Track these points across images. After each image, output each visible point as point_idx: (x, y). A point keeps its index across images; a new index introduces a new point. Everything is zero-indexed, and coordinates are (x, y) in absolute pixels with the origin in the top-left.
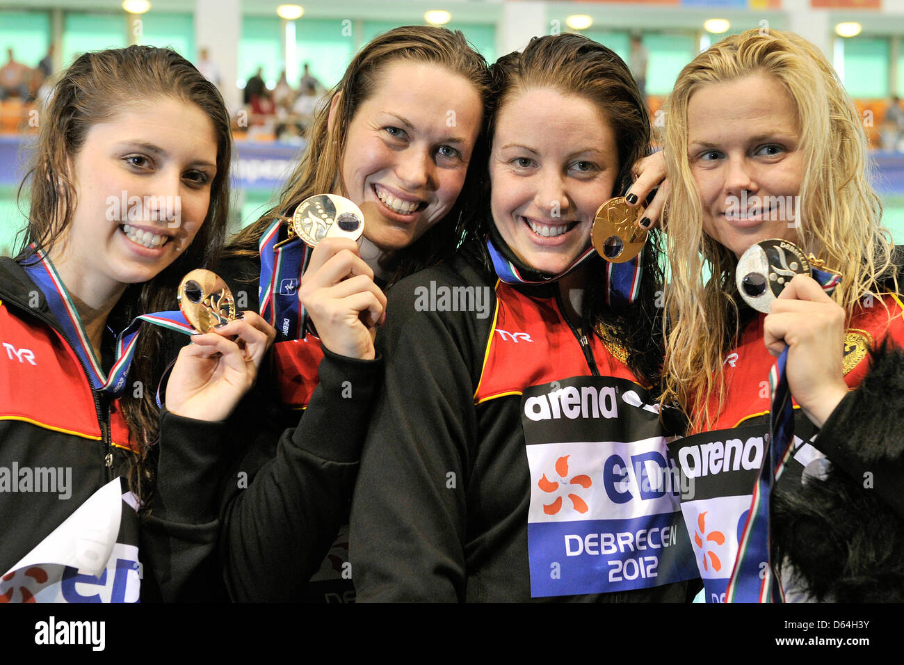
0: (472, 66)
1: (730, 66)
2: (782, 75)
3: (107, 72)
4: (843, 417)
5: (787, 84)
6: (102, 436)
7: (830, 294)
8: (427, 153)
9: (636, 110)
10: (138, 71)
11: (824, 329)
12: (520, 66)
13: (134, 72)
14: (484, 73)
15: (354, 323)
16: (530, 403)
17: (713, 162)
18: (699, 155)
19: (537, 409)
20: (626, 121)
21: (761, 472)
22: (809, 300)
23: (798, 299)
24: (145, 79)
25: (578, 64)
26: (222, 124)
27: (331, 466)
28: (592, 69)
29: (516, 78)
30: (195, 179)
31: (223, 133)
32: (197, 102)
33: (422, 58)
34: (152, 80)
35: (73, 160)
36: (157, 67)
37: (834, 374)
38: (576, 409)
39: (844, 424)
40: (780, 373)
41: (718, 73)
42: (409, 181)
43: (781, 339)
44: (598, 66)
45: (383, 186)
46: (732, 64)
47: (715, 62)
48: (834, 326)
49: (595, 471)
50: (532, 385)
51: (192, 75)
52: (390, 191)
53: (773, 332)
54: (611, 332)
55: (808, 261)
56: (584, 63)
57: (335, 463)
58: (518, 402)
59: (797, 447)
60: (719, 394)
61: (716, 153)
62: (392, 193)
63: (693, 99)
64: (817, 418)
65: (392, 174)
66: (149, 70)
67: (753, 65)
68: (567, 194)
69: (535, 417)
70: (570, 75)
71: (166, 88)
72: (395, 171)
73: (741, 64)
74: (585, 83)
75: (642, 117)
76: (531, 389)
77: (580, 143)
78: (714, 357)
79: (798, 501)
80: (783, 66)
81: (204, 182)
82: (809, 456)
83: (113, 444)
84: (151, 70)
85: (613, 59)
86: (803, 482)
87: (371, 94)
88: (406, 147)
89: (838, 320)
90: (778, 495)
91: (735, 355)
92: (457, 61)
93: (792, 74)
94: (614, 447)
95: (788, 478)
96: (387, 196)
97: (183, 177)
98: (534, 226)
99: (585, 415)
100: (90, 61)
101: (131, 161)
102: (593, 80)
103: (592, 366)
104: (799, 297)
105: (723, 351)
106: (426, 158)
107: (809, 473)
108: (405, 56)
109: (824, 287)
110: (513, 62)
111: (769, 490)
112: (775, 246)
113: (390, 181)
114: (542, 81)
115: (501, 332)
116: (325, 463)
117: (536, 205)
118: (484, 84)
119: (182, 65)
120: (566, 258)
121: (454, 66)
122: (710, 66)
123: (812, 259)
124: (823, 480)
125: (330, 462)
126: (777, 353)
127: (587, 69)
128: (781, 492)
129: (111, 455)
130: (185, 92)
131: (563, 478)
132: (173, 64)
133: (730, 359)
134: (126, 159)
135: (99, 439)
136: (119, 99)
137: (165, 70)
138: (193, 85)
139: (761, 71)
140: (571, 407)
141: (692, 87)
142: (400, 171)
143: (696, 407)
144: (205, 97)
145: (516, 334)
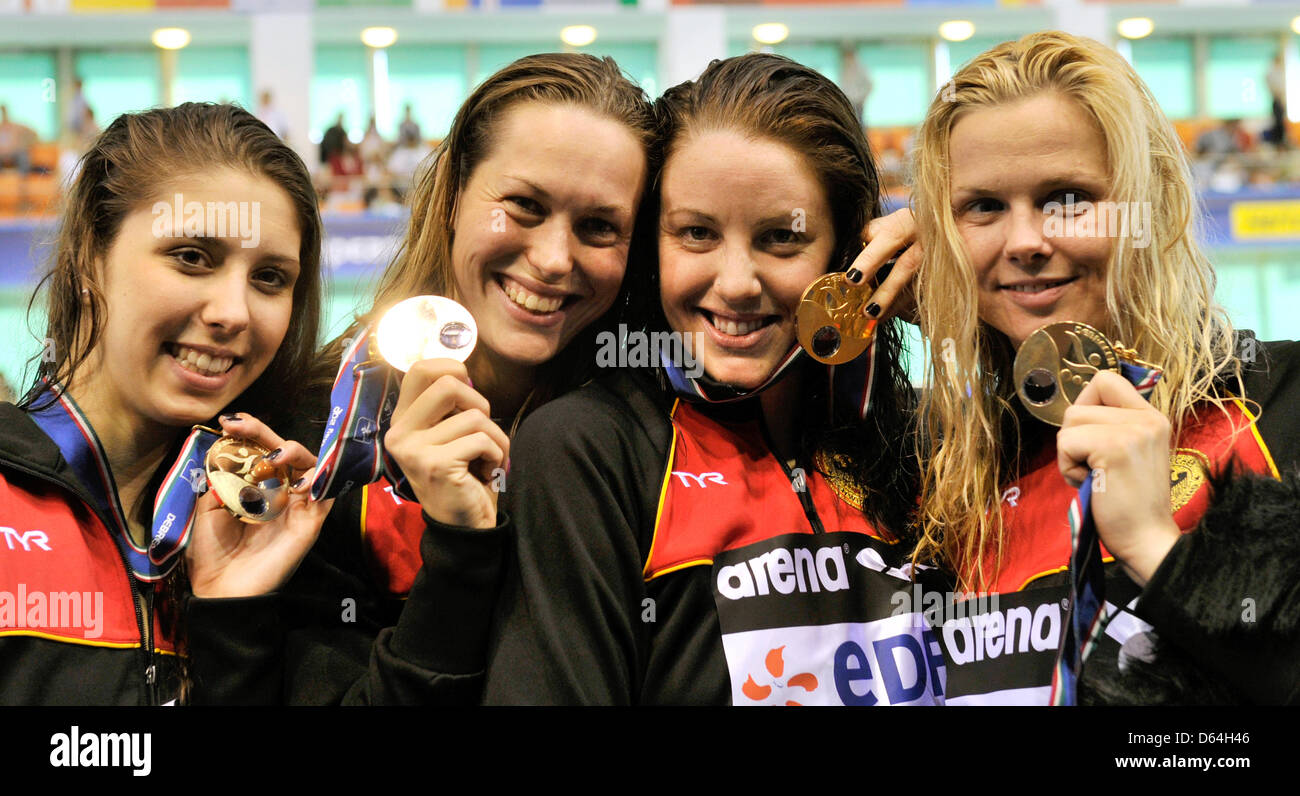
0: (629, 105)
1: (1010, 82)
2: (1083, 93)
3: (150, 140)
4: (1177, 571)
5: (1091, 107)
6: (142, 641)
7: (1147, 397)
8: (570, 229)
9: (854, 156)
10: (191, 137)
11: (1142, 447)
12: (691, 101)
13: (185, 136)
14: (644, 113)
15: (461, 478)
16: (724, 575)
17: (987, 216)
18: (968, 206)
19: (735, 582)
20: (839, 172)
21: (1061, 653)
22: (1119, 407)
23: (1102, 404)
24: (200, 146)
25: (771, 95)
26: (307, 206)
27: (444, 680)
28: (790, 101)
29: (686, 118)
30: (270, 281)
31: (309, 217)
32: (273, 175)
33: (556, 98)
34: (210, 148)
35: (104, 259)
36: (217, 130)
37: (1159, 511)
38: (790, 579)
39: (1178, 580)
40: (1084, 509)
41: (993, 92)
42: (545, 270)
43: (1082, 462)
44: (797, 98)
45: (510, 278)
46: (1012, 79)
47: (989, 77)
48: (1157, 442)
49: (821, 667)
50: (726, 549)
51: (264, 139)
52: (521, 283)
53: (1070, 453)
54: (837, 465)
55: (1114, 351)
56: (781, 93)
57: (448, 676)
58: (708, 575)
59: (1110, 614)
60: (997, 543)
61: (989, 203)
62: (524, 286)
63: (958, 129)
64: (1136, 572)
65: (523, 260)
66: (206, 135)
67: (1042, 82)
68: (759, 277)
69: (732, 594)
70: (758, 112)
71: (228, 157)
72: (526, 255)
73: (1025, 80)
74: (779, 121)
75: (863, 166)
76: (724, 556)
77: (773, 207)
78: (988, 491)
79: (1116, 694)
80: (1084, 83)
81: (283, 283)
82: (1128, 629)
83: (156, 650)
84: (209, 134)
85: (820, 87)
86: (1121, 666)
87: (489, 151)
88: (540, 222)
89: (1160, 435)
90: (1087, 685)
91: (1016, 489)
92: (605, 99)
93: (1097, 93)
94: (849, 631)
95: (1099, 660)
96: (518, 292)
97: (253, 278)
98: (716, 321)
99: (803, 589)
100: (127, 125)
101: (181, 257)
102: (790, 117)
103: (812, 515)
104: (1104, 401)
105: (1000, 484)
106: (569, 236)
107: (1129, 653)
108: (533, 97)
109: (1138, 388)
110: (683, 96)
111: (1075, 678)
112: (1067, 332)
113: (520, 270)
114: (719, 120)
115: (681, 475)
116: (435, 676)
117: (716, 293)
118: (645, 128)
119: (252, 127)
120: (761, 366)
121: (601, 105)
122: (981, 82)
123: (1120, 348)
124: (1149, 662)
125: (442, 676)
126: (1078, 483)
127: (782, 102)
128: (1091, 680)
129: (154, 667)
130: (255, 162)
131: (776, 679)
132: (238, 125)
133: (1009, 495)
134: (174, 255)
135: (138, 645)
136: (165, 174)
137: (226, 132)
138: (266, 152)
139: (1053, 88)
140: (783, 577)
141: (957, 111)
142: (534, 256)
143: (966, 564)
144: (282, 168)
145: (703, 475)
